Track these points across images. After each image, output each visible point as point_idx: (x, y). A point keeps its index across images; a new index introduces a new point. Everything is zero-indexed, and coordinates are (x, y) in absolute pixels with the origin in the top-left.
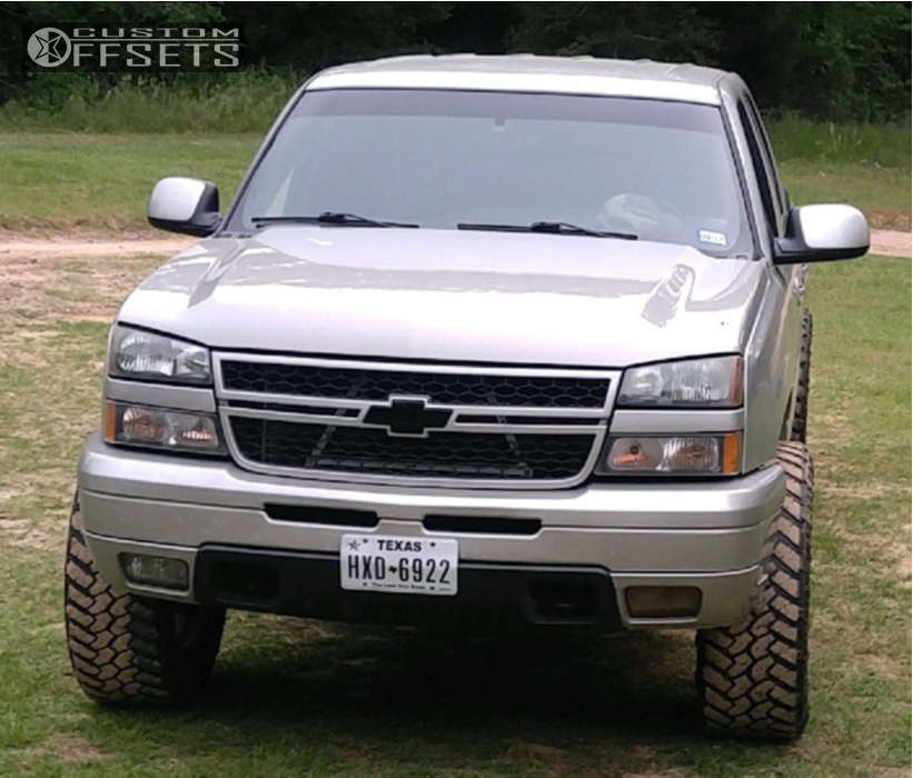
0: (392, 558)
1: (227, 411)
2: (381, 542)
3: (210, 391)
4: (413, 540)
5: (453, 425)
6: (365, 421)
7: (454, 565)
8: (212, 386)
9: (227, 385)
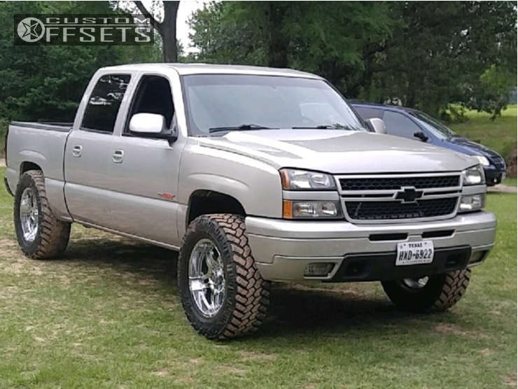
0: (414, 250)
1: (344, 200)
2: (410, 245)
3: (336, 192)
4: (419, 242)
5: (424, 197)
6: (396, 198)
7: (433, 250)
8: (336, 190)
9: (343, 189)
